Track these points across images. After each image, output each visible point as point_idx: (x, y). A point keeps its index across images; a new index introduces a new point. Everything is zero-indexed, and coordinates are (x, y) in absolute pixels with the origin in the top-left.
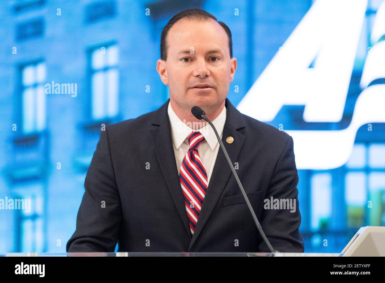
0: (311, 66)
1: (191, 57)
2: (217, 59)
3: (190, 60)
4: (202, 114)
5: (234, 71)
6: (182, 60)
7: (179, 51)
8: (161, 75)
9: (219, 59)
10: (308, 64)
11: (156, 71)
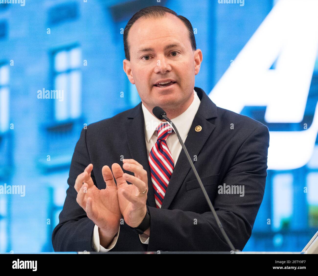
0: (272, 68)
1: (152, 55)
2: (177, 53)
3: (150, 57)
4: (163, 114)
5: (200, 63)
6: (143, 59)
7: (139, 50)
8: (128, 75)
9: (179, 53)
10: (269, 65)
11: (124, 71)
